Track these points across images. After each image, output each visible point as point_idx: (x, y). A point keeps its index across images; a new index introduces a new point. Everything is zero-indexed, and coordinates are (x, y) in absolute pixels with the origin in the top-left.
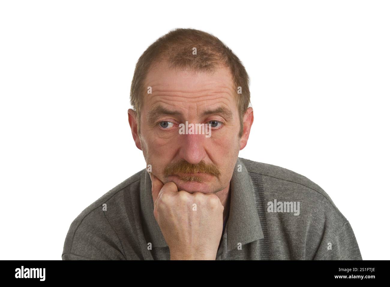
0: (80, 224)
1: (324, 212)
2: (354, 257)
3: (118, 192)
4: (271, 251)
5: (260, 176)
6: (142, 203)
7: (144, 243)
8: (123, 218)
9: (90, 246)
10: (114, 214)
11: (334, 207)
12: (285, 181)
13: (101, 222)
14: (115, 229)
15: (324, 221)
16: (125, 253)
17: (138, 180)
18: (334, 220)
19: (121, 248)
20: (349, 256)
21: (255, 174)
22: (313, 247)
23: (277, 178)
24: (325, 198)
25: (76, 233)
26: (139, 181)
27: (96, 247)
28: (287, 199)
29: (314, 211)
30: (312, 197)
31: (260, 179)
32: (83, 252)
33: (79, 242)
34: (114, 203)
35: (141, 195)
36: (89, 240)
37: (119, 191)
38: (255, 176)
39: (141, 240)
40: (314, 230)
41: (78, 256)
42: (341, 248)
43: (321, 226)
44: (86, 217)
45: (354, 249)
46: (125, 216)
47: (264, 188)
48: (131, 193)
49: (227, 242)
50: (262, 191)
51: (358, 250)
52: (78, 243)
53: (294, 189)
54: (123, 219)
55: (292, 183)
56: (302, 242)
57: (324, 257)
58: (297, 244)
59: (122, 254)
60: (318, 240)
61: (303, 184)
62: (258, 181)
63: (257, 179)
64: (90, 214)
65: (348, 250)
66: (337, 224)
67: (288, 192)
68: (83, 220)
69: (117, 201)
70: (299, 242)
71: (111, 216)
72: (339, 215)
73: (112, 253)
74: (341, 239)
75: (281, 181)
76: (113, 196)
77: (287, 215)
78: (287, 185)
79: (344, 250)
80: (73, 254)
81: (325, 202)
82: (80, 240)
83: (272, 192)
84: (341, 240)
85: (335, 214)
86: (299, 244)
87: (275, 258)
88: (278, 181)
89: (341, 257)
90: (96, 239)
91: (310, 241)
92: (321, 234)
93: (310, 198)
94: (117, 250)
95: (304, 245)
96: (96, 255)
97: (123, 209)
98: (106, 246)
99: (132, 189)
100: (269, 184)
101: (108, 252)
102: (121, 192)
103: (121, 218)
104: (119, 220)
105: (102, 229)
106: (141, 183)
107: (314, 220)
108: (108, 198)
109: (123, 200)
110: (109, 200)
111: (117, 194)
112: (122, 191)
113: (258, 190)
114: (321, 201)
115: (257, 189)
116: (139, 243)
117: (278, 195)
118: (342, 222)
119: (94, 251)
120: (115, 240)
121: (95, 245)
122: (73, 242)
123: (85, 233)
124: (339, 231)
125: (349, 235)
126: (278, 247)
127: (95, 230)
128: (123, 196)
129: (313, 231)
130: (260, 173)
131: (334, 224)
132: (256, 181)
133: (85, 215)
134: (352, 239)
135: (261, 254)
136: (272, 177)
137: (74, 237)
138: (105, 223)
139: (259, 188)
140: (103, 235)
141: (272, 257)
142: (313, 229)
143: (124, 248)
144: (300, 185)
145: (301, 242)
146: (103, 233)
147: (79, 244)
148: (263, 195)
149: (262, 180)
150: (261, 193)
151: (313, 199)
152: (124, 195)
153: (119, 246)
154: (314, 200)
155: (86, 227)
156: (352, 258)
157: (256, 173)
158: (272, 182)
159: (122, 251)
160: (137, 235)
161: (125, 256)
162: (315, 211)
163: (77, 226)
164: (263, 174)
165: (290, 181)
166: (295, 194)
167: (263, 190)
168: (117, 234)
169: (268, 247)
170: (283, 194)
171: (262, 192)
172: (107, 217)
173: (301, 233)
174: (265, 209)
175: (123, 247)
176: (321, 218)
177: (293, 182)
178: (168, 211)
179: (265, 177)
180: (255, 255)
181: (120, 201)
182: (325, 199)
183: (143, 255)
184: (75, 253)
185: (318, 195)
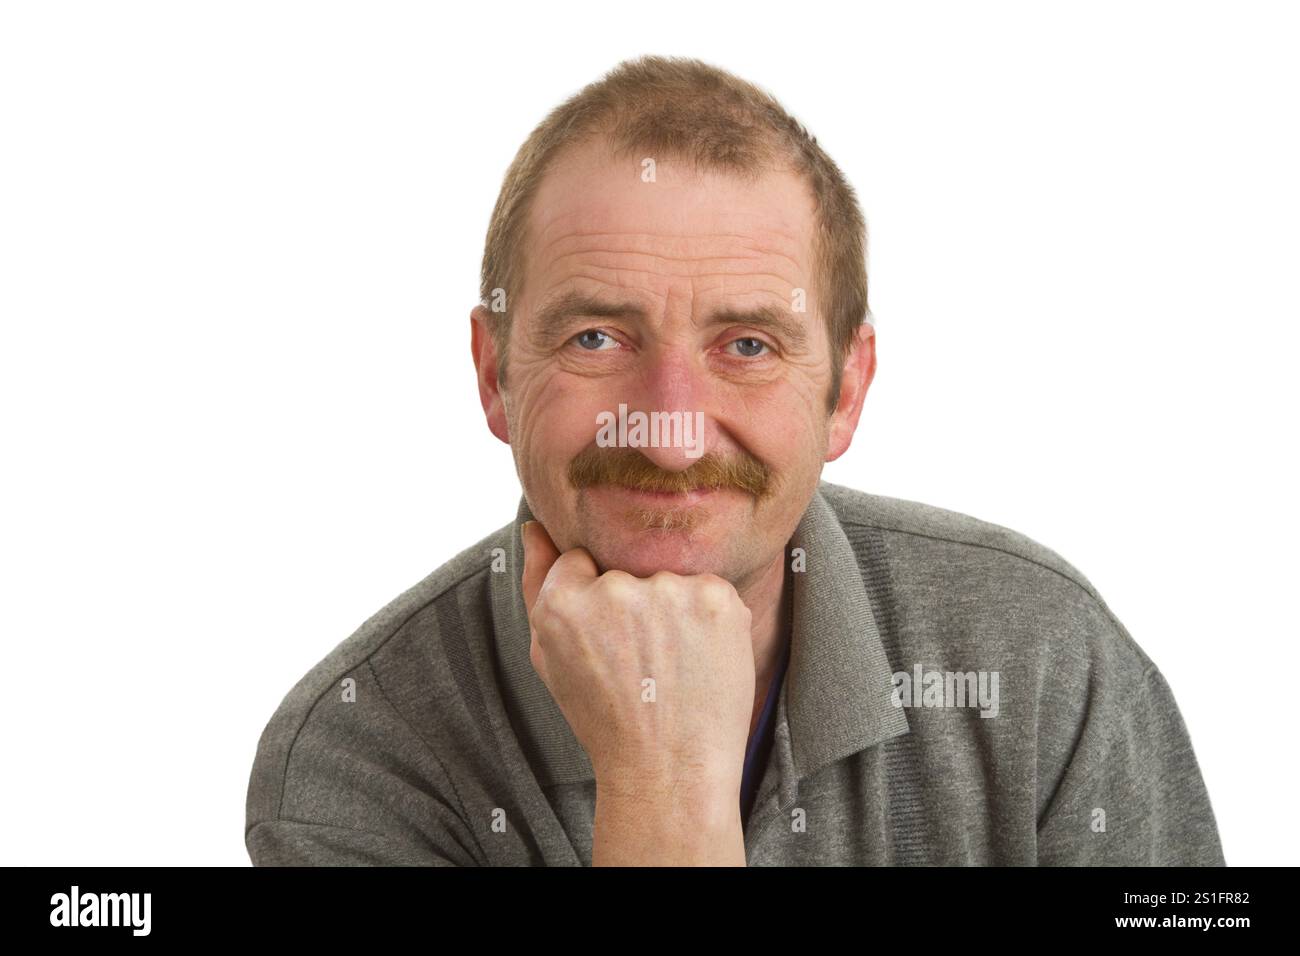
0: (304, 723)
1: (1087, 638)
2: (1179, 776)
3: (416, 613)
4: (925, 771)
5: (877, 533)
6: (501, 643)
7: (522, 772)
8: (441, 695)
9: (345, 791)
10: (412, 684)
11: (1113, 621)
12: (956, 546)
13: (376, 713)
14: (423, 733)
15: (1088, 666)
16: (466, 807)
17: (480, 571)
18: (1114, 662)
19: (451, 791)
20: (1164, 775)
21: (860, 528)
22: (1054, 749)
23: (931, 538)
24: (1085, 595)
25: (293, 752)
26: (484, 571)
27: (364, 792)
28: (967, 603)
29: (1054, 634)
30: (1046, 590)
31: (877, 543)
32: (325, 810)
33: (306, 780)
34: (408, 648)
35: (497, 619)
36: (341, 770)
37: (420, 610)
38: (860, 534)
39: (510, 763)
40: (1055, 694)
41: (309, 823)
42: (1138, 750)
43: (1077, 684)
44: (323, 701)
45: (1177, 751)
46: (451, 690)
47: (892, 572)
48: (461, 614)
49: (792, 750)
50: (885, 580)
51: (1191, 755)
52: (304, 784)
53: (988, 569)
54: (443, 698)
55: (979, 549)
56: (1027, 733)
57: (1094, 780)
58: (1009, 741)
59: (455, 812)
60: (1070, 729)
61: (1014, 550)
62: (873, 550)
63: (868, 545)
64: (333, 690)
65: (1159, 757)
66: (1125, 674)
67: (970, 581)
68: (311, 709)
69: (417, 643)
70: (1016, 736)
71: (404, 693)
72: (1129, 646)
73: (423, 808)
74: (1140, 723)
75: (944, 546)
76: (401, 627)
77: (970, 652)
78: (964, 558)
79: (1147, 757)
80: (291, 819)
81: (1086, 605)
82: (311, 773)
83: (920, 584)
84: (1141, 727)
85: (1116, 645)
86: (1016, 741)
87: (937, 792)
88: (932, 547)
89: (1140, 778)
90: (366, 768)
91: (1046, 732)
92: (1078, 707)
93: (1039, 595)
94: (436, 801)
95: (1033, 745)
96: (366, 818)
97: (441, 665)
98: (400, 787)
99: (464, 599)
100: (907, 557)
101: (410, 806)
102: (427, 611)
103: (437, 696)
104: (431, 702)
105: (382, 735)
106: (492, 580)
107: (1057, 664)
108: (387, 634)
109: (437, 637)
110: (391, 642)
111: (414, 619)
112: (432, 609)
113: (873, 579)
114: (1073, 604)
115: (870, 577)
116: (506, 771)
117: (937, 593)
118: (1140, 669)
119: (359, 808)
120: (428, 766)
121: (360, 787)
122: (287, 784)
123: (326, 751)
124: (1132, 697)
125: (1159, 708)
126: (947, 758)
127: (356, 739)
128: (438, 625)
129: (1055, 698)
130: (876, 524)
131: (1115, 676)
132: (866, 552)
133: (316, 695)
134: (1168, 722)
135: (890, 784)
136: (914, 534)
137: (290, 767)
138: (389, 716)
139: (876, 572)
140: (384, 754)
141: (930, 790)
142: (1054, 692)
143: (459, 793)
144: (1004, 554)
145: (1023, 735)
146: (382, 749)
147: (309, 787)
148: (891, 595)
149: (883, 546)
150: (883, 589)
151: (1049, 597)
152: (439, 620)
153: (443, 786)
154: (1051, 599)
155: (325, 732)
156: (1173, 781)
157: (861, 525)
158: (918, 552)
159: (454, 803)
160: (497, 747)
161: (466, 817)
162: (1059, 636)
163: (293, 732)
164: (887, 527)
165: (972, 544)
166: (990, 583)
167: (888, 576)
168: (432, 749)
169: (915, 758)
170: (953, 589)
171: (885, 584)
172: (390, 696)
173: (1022, 706)
174: (898, 638)
175: (456, 791)
176: (1078, 657)
177: (982, 546)
178: (573, 636)
179: (894, 537)
180: (875, 784)
181: (430, 640)
182: (1086, 598)
183: (525, 811)
184: (298, 815)
185: (1063, 584)
